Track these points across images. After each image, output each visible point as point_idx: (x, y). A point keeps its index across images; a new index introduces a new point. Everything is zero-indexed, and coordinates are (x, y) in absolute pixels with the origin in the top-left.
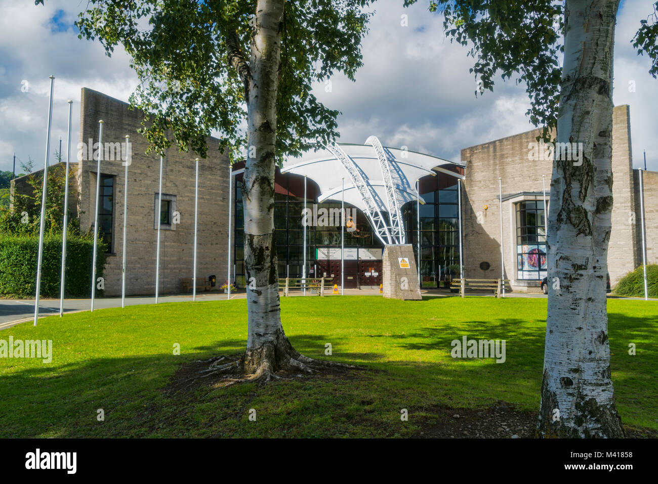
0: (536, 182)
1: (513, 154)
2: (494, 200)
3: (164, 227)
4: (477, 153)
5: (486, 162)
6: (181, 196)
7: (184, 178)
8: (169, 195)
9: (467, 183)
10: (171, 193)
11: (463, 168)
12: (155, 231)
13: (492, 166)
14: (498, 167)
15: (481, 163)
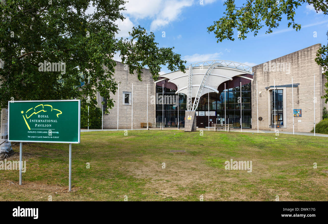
2: (265, 90)
3: (126, 104)
4: (258, 68)
5: (261, 73)
6: (133, 92)
7: (134, 85)
8: (128, 92)
9: (254, 82)
10: (129, 91)
11: (253, 76)
12: (123, 106)
13: (264, 74)
14: (266, 75)
15: (259, 73)
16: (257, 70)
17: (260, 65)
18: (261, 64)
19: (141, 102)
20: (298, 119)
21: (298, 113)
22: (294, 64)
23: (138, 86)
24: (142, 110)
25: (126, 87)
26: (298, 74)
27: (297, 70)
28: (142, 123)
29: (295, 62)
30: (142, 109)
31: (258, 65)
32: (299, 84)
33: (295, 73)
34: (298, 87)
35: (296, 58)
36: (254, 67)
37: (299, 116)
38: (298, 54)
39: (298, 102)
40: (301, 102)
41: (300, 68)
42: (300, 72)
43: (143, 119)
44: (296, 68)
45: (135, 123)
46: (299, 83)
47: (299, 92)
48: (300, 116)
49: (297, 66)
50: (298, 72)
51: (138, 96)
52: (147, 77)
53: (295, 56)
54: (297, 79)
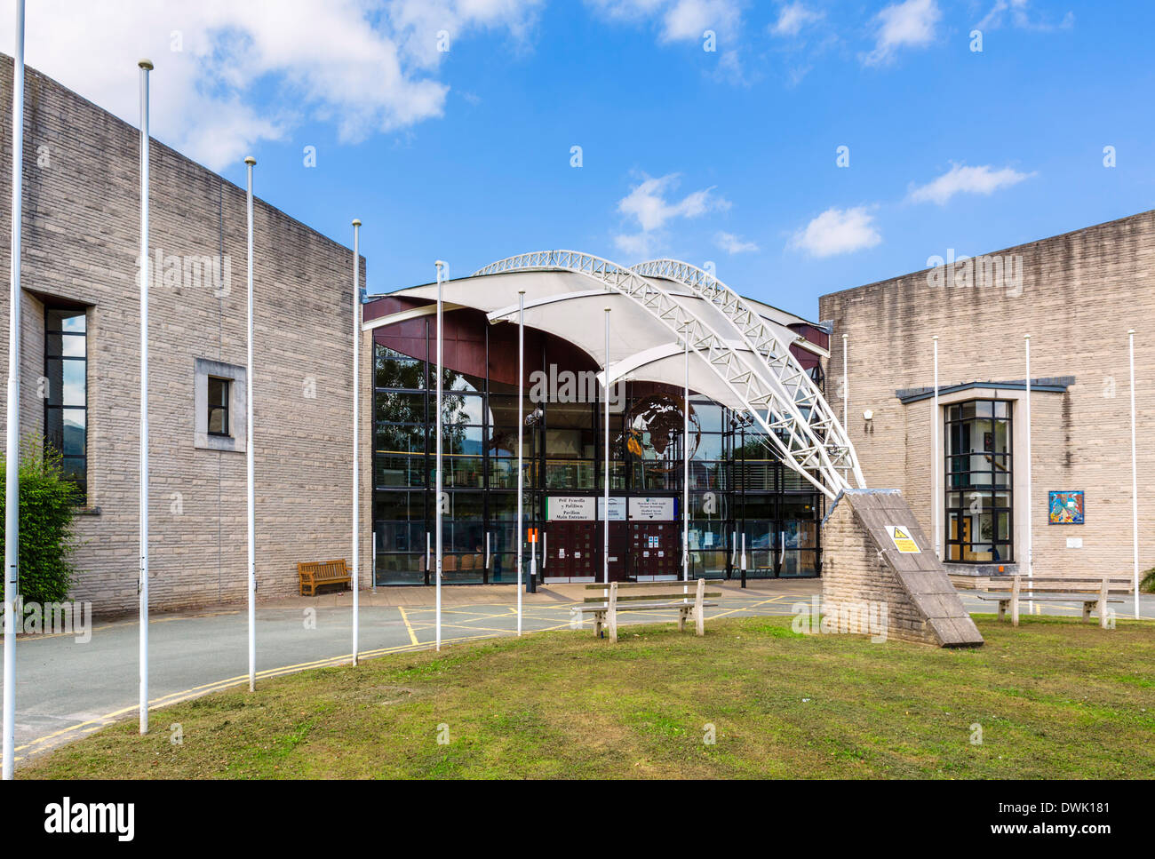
0: (979, 364)
1: (931, 306)
2: (891, 401)
3: (217, 443)
4: (855, 303)
5: (874, 323)
6: (256, 370)
7: (260, 327)
8: (229, 366)
9: (835, 365)
10: (233, 362)
11: (827, 335)
12: (197, 454)
13: (887, 331)
14: (899, 333)
15: (863, 325)
16: (851, 310)
17: (867, 287)
18: (874, 285)
19: (299, 434)
20: (1065, 532)
21: (1068, 510)
22: (1049, 292)
23: (280, 333)
24: (302, 486)
25: (213, 331)
26: (1067, 334)
27: (1064, 316)
28: (304, 566)
29: (1054, 280)
30: (304, 476)
31: (855, 289)
32: (1072, 380)
33: (1053, 331)
34: (1067, 393)
35: (1058, 264)
36: (837, 294)
37: (1071, 521)
38: (1069, 247)
39: (1068, 461)
40: (1081, 460)
41: (1080, 309)
42: (1077, 329)
43: (309, 542)
44: (1058, 308)
45: (265, 568)
46: (1071, 374)
47: (1074, 416)
48: (1079, 520)
49: (1059, 302)
50: (1066, 326)
51: (283, 395)
52: (329, 287)
53: (1052, 254)
54: (1066, 356)
